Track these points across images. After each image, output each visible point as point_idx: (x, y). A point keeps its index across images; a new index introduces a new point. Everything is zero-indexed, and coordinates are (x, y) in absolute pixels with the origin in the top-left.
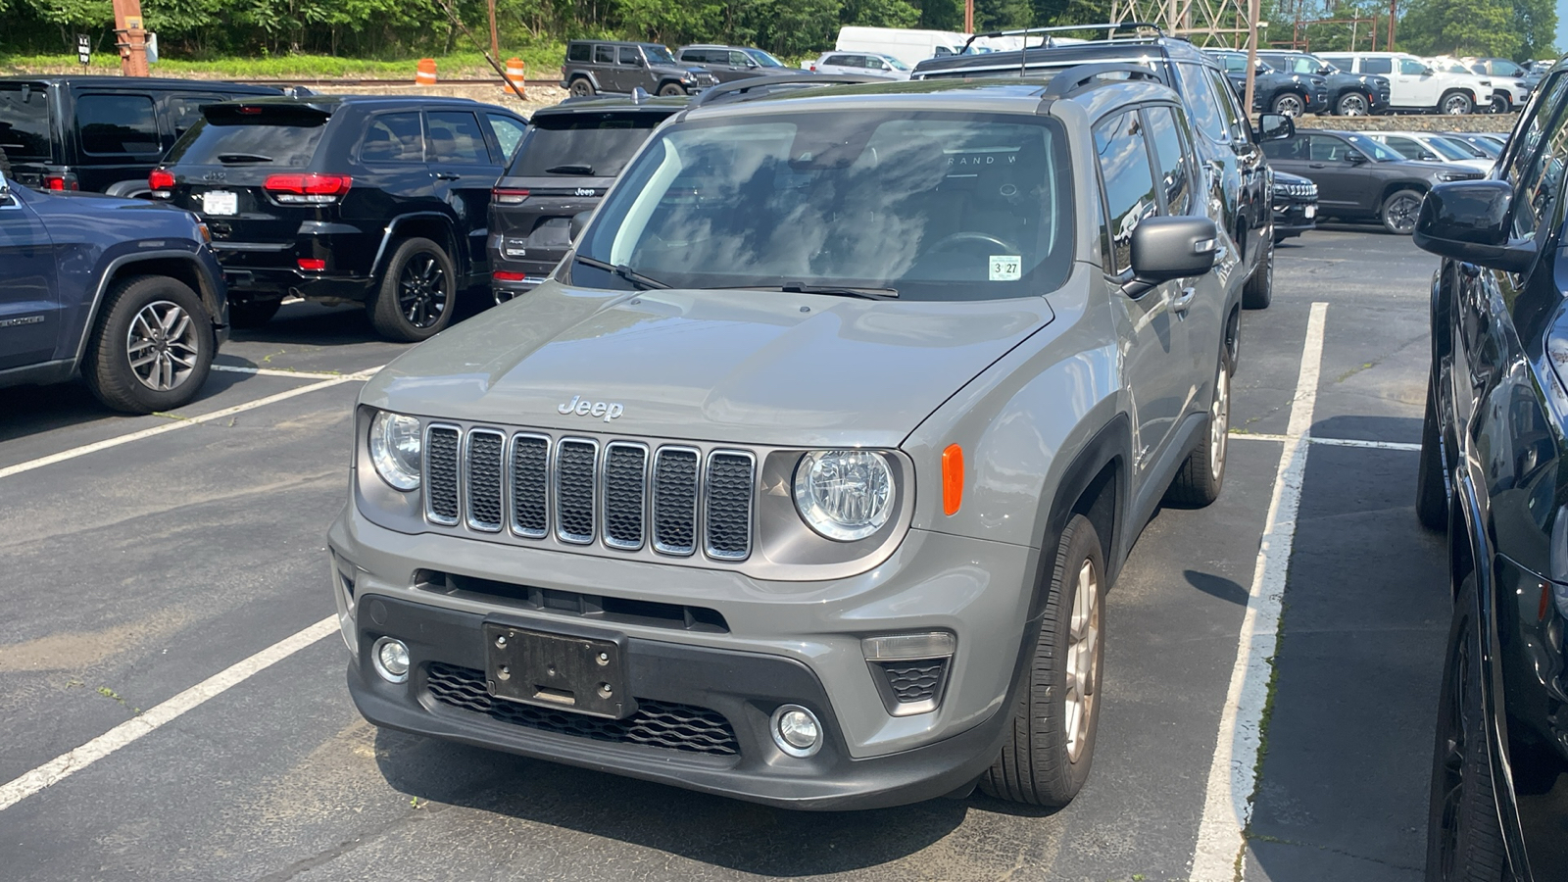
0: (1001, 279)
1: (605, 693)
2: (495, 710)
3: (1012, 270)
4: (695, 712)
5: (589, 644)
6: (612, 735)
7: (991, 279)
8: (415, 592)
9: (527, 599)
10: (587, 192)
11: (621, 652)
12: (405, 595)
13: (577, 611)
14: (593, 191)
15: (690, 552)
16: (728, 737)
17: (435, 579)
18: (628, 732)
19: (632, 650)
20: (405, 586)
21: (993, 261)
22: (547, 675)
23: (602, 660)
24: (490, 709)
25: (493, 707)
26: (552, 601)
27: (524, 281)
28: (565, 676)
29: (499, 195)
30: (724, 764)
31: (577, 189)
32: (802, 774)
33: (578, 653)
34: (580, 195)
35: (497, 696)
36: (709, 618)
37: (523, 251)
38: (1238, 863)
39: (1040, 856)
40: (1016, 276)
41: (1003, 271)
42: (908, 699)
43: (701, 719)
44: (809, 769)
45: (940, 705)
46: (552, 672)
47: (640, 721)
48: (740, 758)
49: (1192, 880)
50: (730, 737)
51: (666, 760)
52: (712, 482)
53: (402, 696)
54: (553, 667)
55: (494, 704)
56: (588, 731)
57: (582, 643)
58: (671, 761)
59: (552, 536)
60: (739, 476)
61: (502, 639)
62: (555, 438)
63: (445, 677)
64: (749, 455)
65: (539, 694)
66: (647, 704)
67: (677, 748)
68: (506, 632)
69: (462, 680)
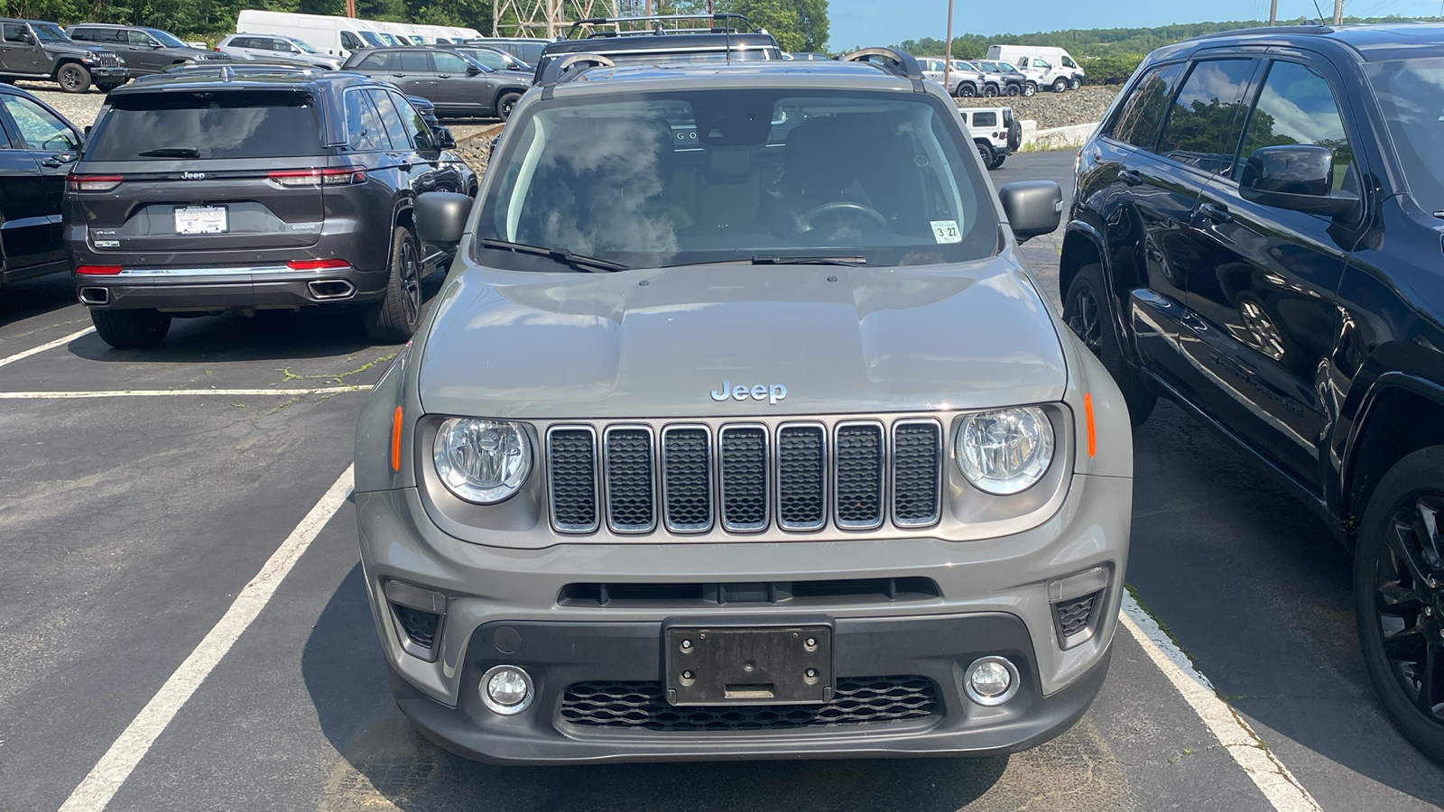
0: (947, 242)
1: (810, 680)
2: (654, 720)
3: (952, 233)
4: (895, 682)
5: (798, 632)
6: (795, 720)
7: (938, 242)
8: (558, 611)
9: (702, 597)
10: (195, 176)
11: (826, 633)
12: (547, 615)
13: (770, 599)
14: (203, 175)
15: (878, 524)
16: (924, 699)
17: (580, 592)
18: (815, 715)
19: (838, 631)
20: (549, 605)
21: (935, 225)
22: (742, 672)
23: (810, 646)
24: (647, 720)
25: (651, 717)
26: (736, 595)
27: (121, 275)
28: (765, 669)
29: (80, 182)
30: (930, 724)
31: (183, 173)
32: (1001, 720)
33: (786, 641)
34: (188, 179)
35: (678, 704)
36: (921, 586)
37: (117, 242)
38: (1239, 723)
39: (1097, 752)
40: (958, 239)
41: (946, 235)
42: (1072, 632)
43: (900, 688)
44: (1006, 713)
45: (1098, 632)
46: (749, 668)
47: (834, 701)
48: (940, 717)
49: (1224, 744)
50: (928, 699)
51: (863, 734)
52: (897, 452)
53: (525, 728)
54: (752, 663)
55: (654, 714)
56: (767, 722)
57: (789, 633)
58: (868, 734)
59: (718, 528)
60: (924, 444)
61: (687, 643)
62: (714, 427)
63: (587, 696)
64: (933, 421)
65: (728, 694)
66: (844, 683)
67: (868, 720)
68: (692, 634)
69: (613, 696)
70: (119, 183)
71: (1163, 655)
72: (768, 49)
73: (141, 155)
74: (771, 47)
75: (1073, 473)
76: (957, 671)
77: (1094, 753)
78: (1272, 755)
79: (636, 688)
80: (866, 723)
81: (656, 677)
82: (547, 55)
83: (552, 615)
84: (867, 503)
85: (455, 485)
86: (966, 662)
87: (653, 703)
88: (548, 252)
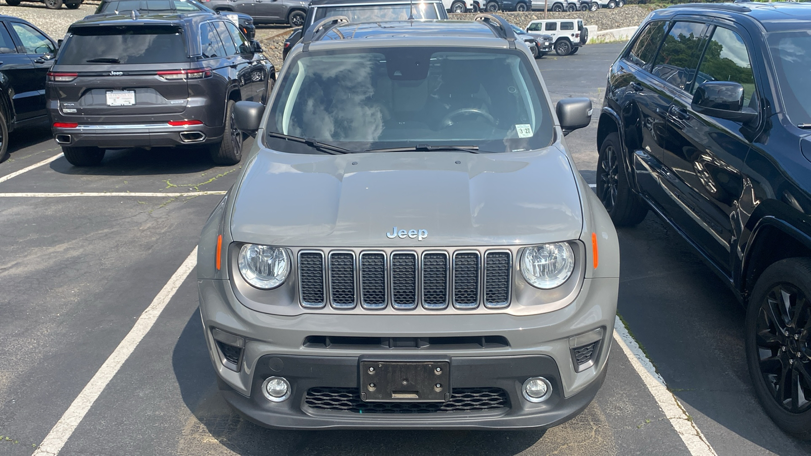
0: (524, 137)
1: (438, 389)
2: (355, 407)
3: (528, 132)
4: (484, 390)
5: (431, 365)
6: (431, 409)
7: (520, 137)
8: (304, 350)
9: (381, 344)
10: (118, 73)
11: (447, 366)
12: (298, 352)
13: (417, 346)
14: (122, 73)
15: (476, 306)
16: (500, 399)
17: (315, 340)
18: (441, 406)
19: (453, 364)
20: (298, 347)
21: (518, 127)
22: (402, 385)
23: (438, 372)
24: (351, 407)
25: (353, 405)
26: (399, 343)
27: (77, 128)
28: (413, 383)
29: (54, 76)
30: (503, 412)
31: (110, 72)
32: (542, 410)
33: (424, 370)
34: (113, 75)
35: (367, 401)
36: (499, 340)
37: (75, 110)
38: (678, 405)
39: (598, 420)
40: (531, 135)
41: (524, 133)
42: (582, 362)
43: (487, 393)
44: (544, 407)
45: (596, 362)
46: (405, 383)
47: (451, 399)
48: (509, 409)
49: (668, 418)
50: (502, 399)
51: (467, 417)
52: (487, 268)
53: (286, 409)
54: (407, 380)
55: (355, 404)
56: (416, 409)
57: (427, 364)
58: (469, 417)
59: (390, 307)
60: (502, 263)
61: (372, 369)
62: (388, 252)
63: (319, 394)
64: (508, 251)
65: (394, 396)
66: (456, 391)
67: (470, 409)
68: (375, 365)
69: (333, 394)
70: (76, 77)
71: (640, 364)
72: (436, 3)
73: (88, 61)
75: (584, 278)
76: (517, 384)
77: (597, 421)
78: (694, 425)
79: (345, 390)
80: (469, 411)
81: (355, 386)
82: (312, 6)
83: (300, 352)
84: (471, 294)
85: (250, 278)
86: (523, 380)
87: (354, 398)
88: (304, 141)
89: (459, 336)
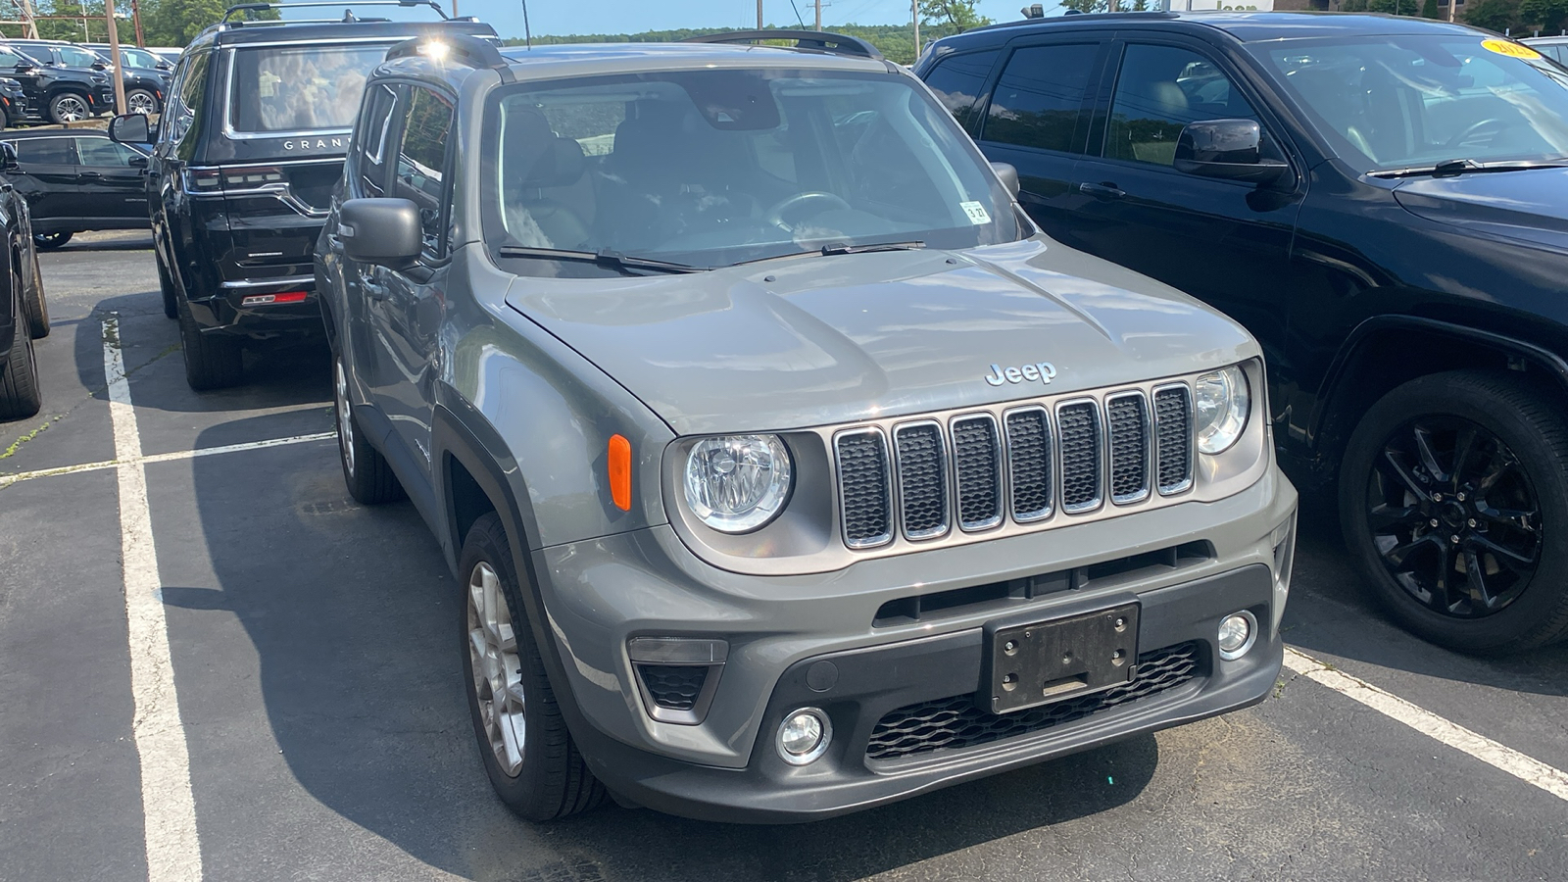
0: (979, 223)
1: (1116, 662)
2: (958, 738)
3: (981, 214)
4: (1171, 651)
5: (1112, 614)
6: (1085, 711)
7: (974, 224)
8: (877, 634)
9: (1008, 595)
11: (1134, 612)
13: (1073, 586)
15: (1145, 495)
17: (896, 609)
18: (1104, 699)
19: (1144, 606)
20: (867, 632)
21: (965, 207)
22: (1062, 664)
23: (1119, 627)
24: (953, 739)
25: (956, 734)
26: (1041, 587)
28: (1080, 659)
30: (1199, 684)
32: (1246, 671)
33: (1100, 626)
35: (1001, 712)
36: (1198, 549)
40: (987, 219)
41: (976, 215)
43: (1175, 656)
44: (1248, 663)
46: (1066, 661)
48: (1204, 678)
49: (1301, 673)
50: (1192, 663)
51: (1146, 709)
52: (1158, 420)
53: (829, 773)
54: (1069, 654)
55: (959, 730)
57: (1103, 616)
58: (1151, 708)
59: (1009, 521)
60: (1175, 409)
61: (1010, 645)
62: (998, 413)
63: (896, 724)
64: (1182, 385)
65: (1049, 691)
66: (1141, 658)
67: (1148, 694)
68: (1017, 637)
69: (922, 719)
74: (493, 37)
81: (972, 686)
83: (867, 641)
86: (1218, 618)
87: (961, 718)
88: (593, 257)
89: (1144, 551)
